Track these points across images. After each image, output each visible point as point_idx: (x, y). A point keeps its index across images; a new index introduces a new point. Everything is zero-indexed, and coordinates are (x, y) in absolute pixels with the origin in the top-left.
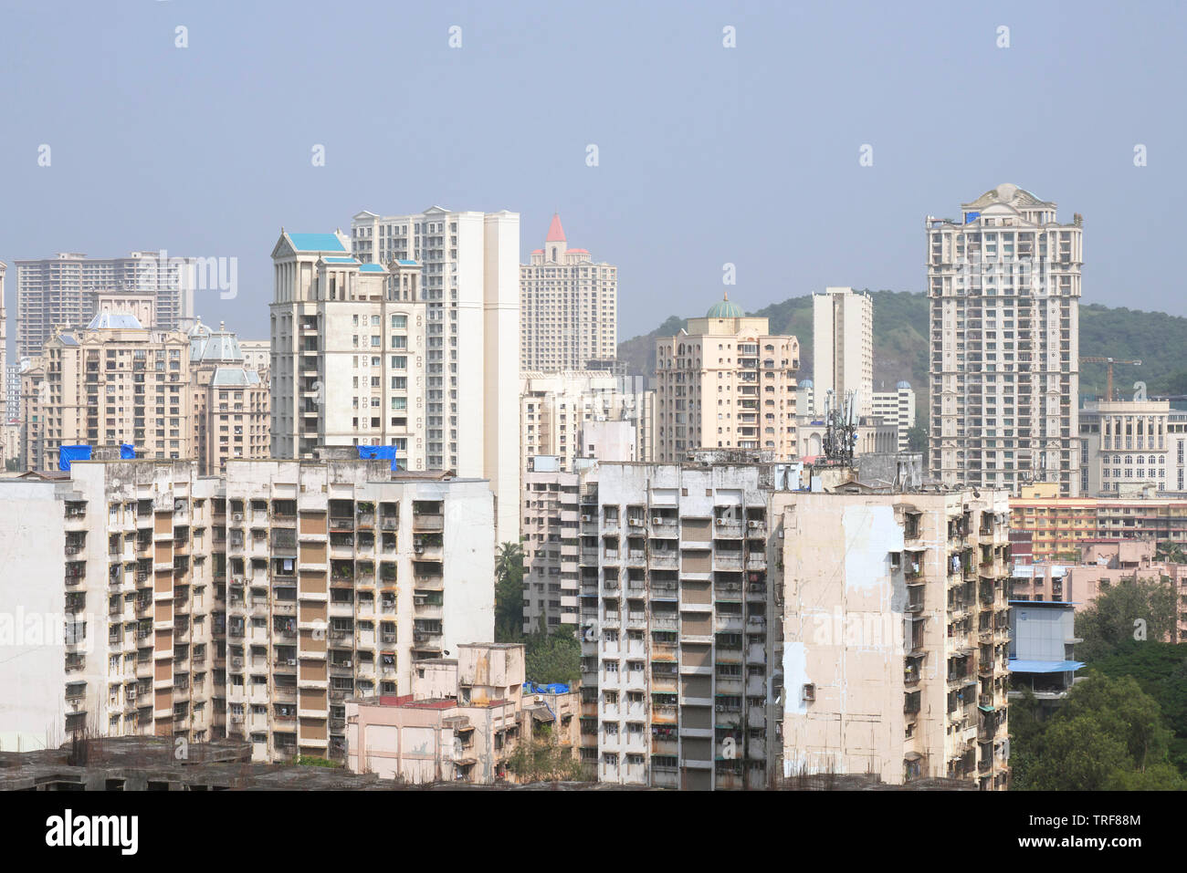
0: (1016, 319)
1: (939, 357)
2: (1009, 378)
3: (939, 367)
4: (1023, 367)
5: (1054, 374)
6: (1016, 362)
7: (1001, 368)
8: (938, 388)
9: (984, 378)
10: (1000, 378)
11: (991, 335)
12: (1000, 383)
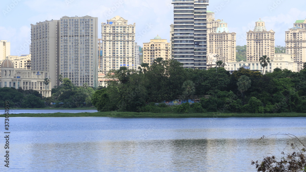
0: (123, 45)
1: (105, 53)
2: (121, 58)
3: (105, 55)
4: (124, 56)
5: (130, 57)
6: (123, 54)
7: (119, 56)
8: (105, 60)
9: (116, 58)
10: (119, 58)
11: (117, 48)
12: (119, 59)
